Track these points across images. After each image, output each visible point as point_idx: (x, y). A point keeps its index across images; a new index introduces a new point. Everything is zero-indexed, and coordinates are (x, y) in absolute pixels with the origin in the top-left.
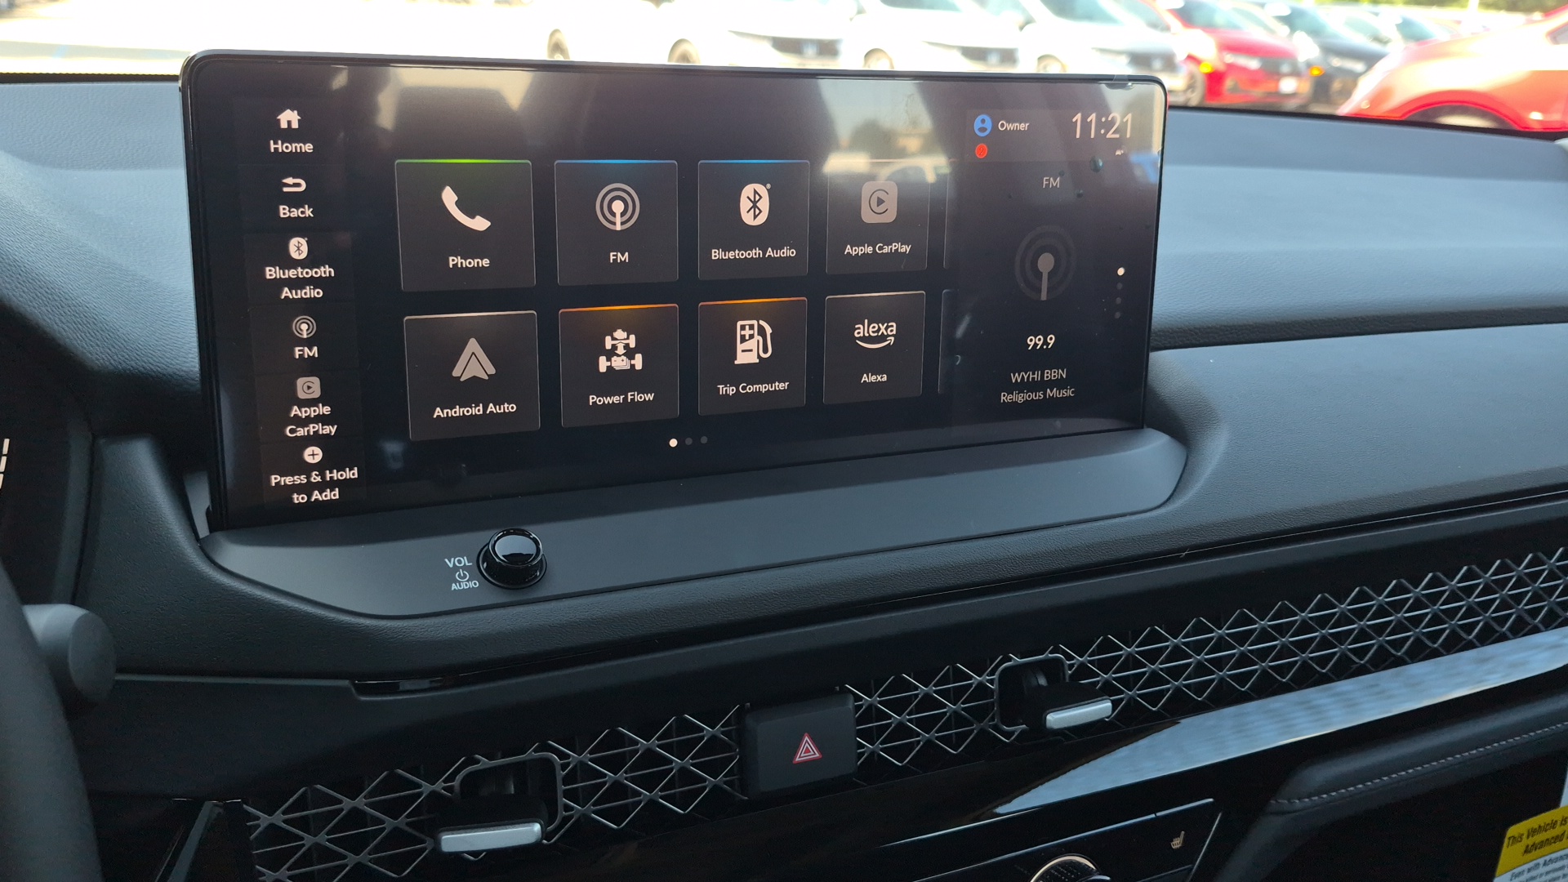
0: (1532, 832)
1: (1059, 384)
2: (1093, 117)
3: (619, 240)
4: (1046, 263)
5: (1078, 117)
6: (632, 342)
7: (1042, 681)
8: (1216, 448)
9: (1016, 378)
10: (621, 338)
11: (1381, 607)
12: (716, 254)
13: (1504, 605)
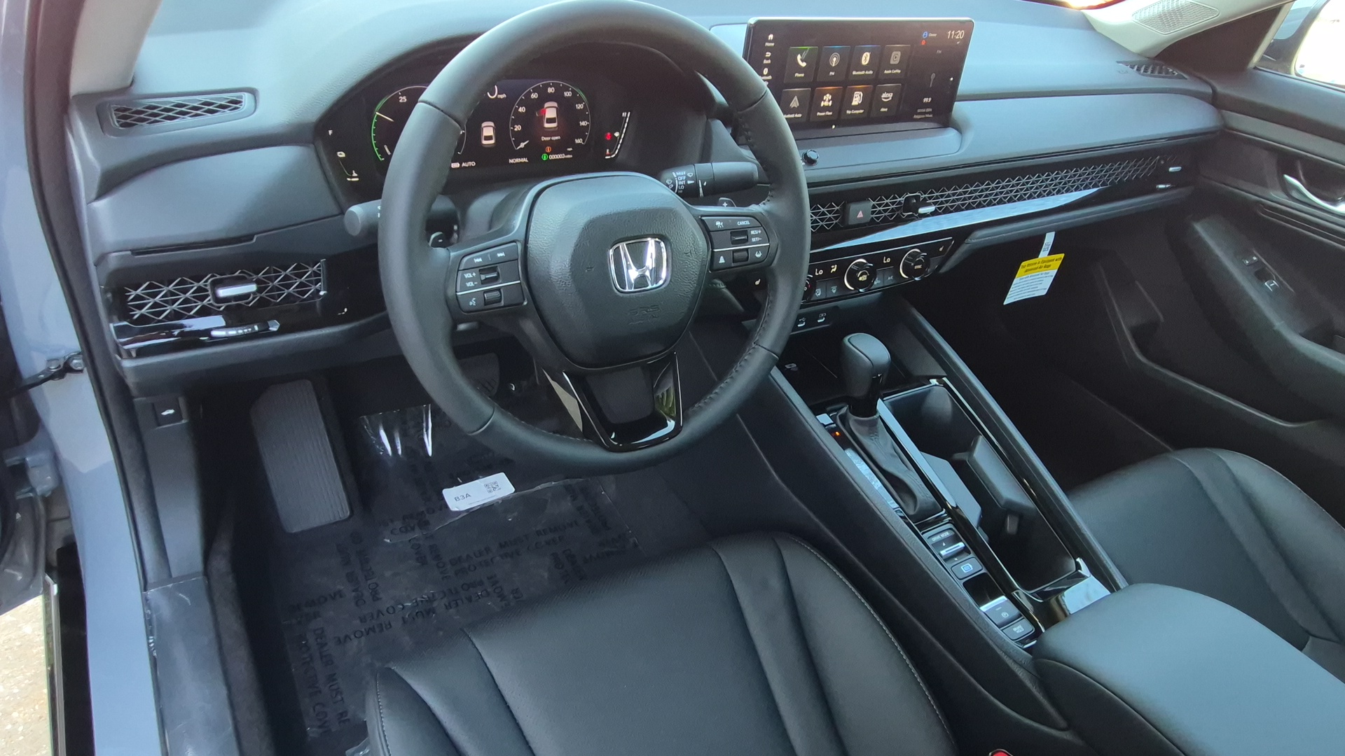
0: (1029, 265)
1: (929, 113)
2: (953, 32)
3: (832, 69)
4: (933, 76)
5: (949, 32)
6: (830, 98)
7: (915, 201)
8: (970, 136)
9: (919, 111)
10: (828, 97)
11: (1003, 186)
12: (854, 73)
13: (1037, 188)
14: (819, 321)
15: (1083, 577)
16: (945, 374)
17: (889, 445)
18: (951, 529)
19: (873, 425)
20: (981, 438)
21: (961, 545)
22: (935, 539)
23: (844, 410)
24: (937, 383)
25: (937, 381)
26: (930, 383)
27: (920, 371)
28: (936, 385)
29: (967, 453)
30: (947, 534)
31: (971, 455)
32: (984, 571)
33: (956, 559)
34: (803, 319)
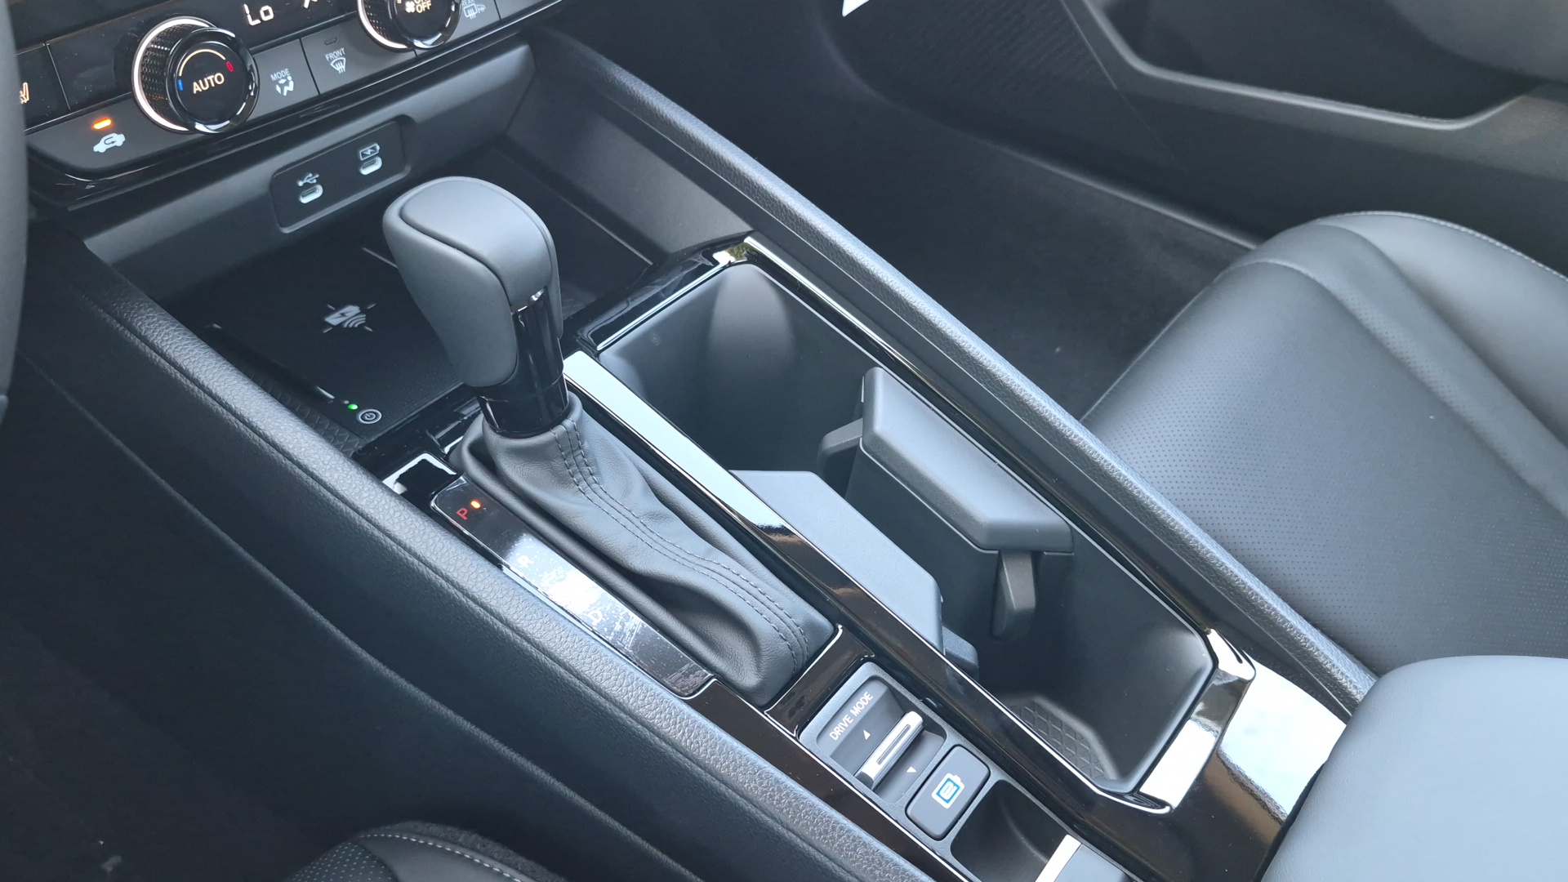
14: (365, 172)
15: (1238, 689)
16: (748, 228)
17: (638, 484)
18: (872, 679)
19: (572, 445)
20: (882, 377)
21: (913, 720)
22: (837, 732)
23: (477, 429)
24: (733, 260)
25: (732, 253)
26: (716, 263)
27: (679, 237)
28: (730, 264)
29: (857, 424)
30: (867, 700)
31: (868, 426)
32: (997, 776)
33: (911, 770)
34: (310, 178)
